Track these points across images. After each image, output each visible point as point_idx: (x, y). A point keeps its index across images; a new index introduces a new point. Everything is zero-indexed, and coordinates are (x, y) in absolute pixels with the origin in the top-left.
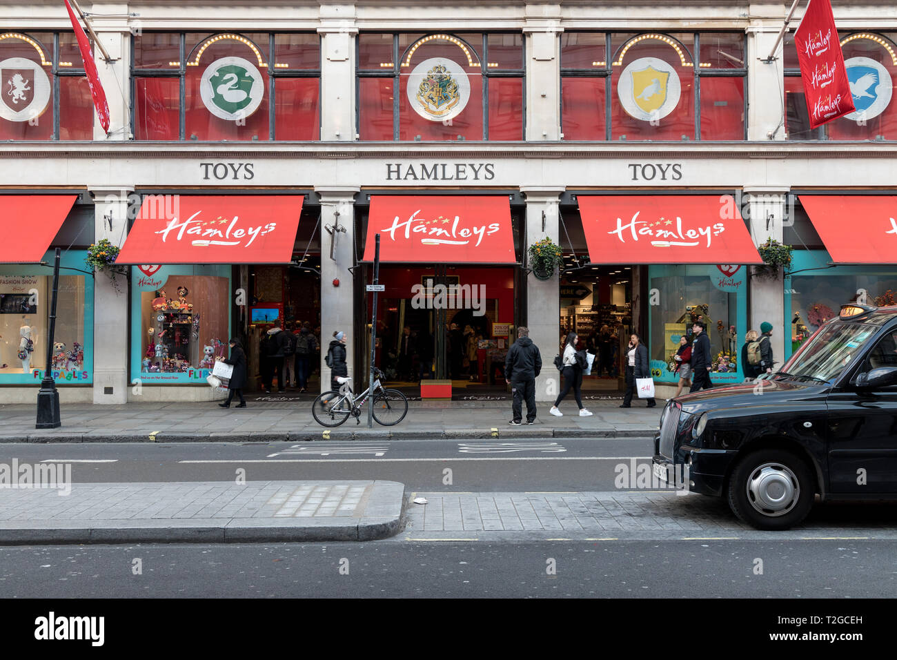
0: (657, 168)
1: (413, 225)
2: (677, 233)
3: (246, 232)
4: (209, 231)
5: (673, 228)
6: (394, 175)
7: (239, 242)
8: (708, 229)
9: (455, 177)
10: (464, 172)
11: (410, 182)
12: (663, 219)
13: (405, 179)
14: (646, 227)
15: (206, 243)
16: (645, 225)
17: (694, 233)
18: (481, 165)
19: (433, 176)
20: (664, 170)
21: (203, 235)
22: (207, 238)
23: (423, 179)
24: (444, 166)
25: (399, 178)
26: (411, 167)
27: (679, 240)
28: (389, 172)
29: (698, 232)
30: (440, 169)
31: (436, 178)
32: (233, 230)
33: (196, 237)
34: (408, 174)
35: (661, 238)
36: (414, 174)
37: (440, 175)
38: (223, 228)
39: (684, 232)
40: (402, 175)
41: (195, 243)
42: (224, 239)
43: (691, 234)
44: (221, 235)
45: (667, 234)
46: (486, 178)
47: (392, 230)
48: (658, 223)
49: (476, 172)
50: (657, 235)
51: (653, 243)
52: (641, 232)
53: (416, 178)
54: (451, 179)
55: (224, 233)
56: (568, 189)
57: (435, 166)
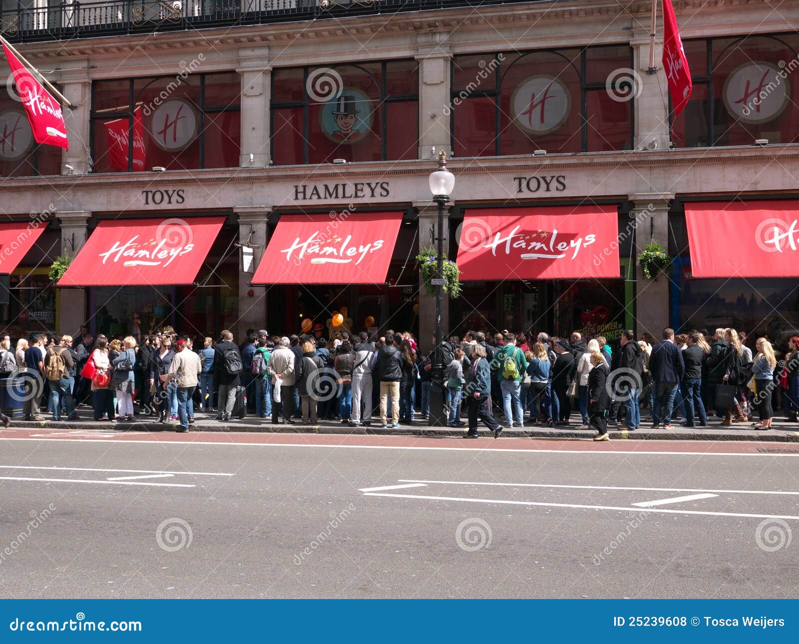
0: (542, 181)
1: (309, 246)
2: (548, 246)
3: (169, 252)
4: (140, 252)
5: (547, 240)
6: (300, 196)
7: (161, 262)
8: (580, 241)
9: (354, 195)
10: (362, 190)
11: (315, 201)
12: (540, 231)
13: (311, 198)
15: (136, 264)
16: (522, 238)
18: (377, 183)
19: (334, 195)
20: (549, 182)
21: (135, 256)
22: (138, 259)
23: (326, 198)
24: (344, 185)
25: (305, 199)
26: (315, 188)
27: (549, 252)
28: (297, 192)
30: (340, 189)
31: (337, 197)
32: (159, 252)
33: (129, 258)
34: (312, 194)
35: (532, 250)
36: (318, 193)
37: (340, 194)
38: (151, 250)
40: (308, 196)
41: (127, 264)
42: (150, 260)
44: (148, 256)
45: (539, 246)
46: (381, 195)
47: (290, 251)
48: (534, 235)
49: (373, 190)
50: (529, 248)
51: (523, 256)
52: (514, 245)
53: (319, 197)
54: (351, 197)
55: (151, 255)
56: (457, 203)
57: (336, 187)
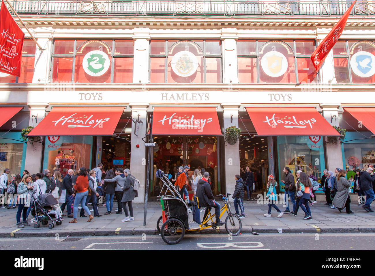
0: (281, 96)
1: (172, 119)
2: (294, 122)
3: (95, 121)
4: (78, 121)
5: (292, 120)
6: (165, 98)
7: (90, 126)
8: (309, 121)
9: (192, 99)
10: (196, 97)
11: (172, 101)
12: (286, 117)
13: (170, 100)
14: (279, 120)
15: (75, 126)
17: (303, 122)
18: (203, 94)
20: (284, 96)
21: (75, 123)
22: (76, 124)
23: (177, 100)
24: (187, 94)
25: (167, 100)
26: (172, 95)
27: (297, 125)
28: (163, 97)
29: (304, 122)
30: (185, 95)
31: (183, 100)
32: (89, 121)
33: (71, 123)
34: (171, 98)
35: (288, 124)
36: (173, 98)
37: (185, 98)
38: (84, 120)
39: (298, 122)
40: (168, 99)
41: (69, 126)
42: (84, 125)
43: (301, 123)
44: (83, 123)
45: (290, 123)
46: (205, 99)
47: (163, 121)
48: (285, 118)
49: (201, 97)
50: (286, 123)
51: (285, 126)
52: (278, 121)
53: (174, 100)
54: (190, 100)
55: (84, 122)
56: (241, 104)
57: (183, 94)
